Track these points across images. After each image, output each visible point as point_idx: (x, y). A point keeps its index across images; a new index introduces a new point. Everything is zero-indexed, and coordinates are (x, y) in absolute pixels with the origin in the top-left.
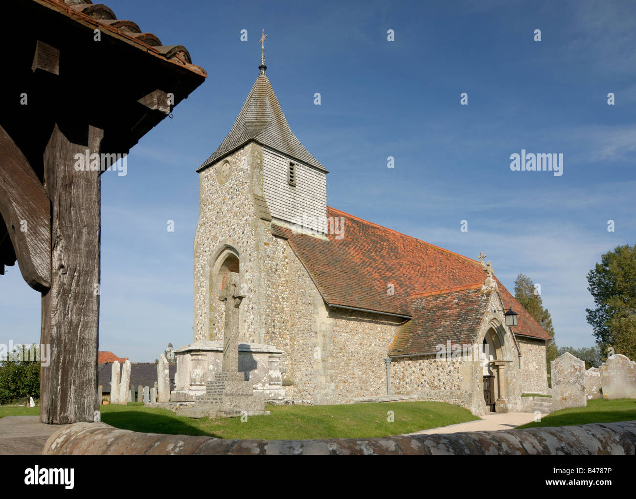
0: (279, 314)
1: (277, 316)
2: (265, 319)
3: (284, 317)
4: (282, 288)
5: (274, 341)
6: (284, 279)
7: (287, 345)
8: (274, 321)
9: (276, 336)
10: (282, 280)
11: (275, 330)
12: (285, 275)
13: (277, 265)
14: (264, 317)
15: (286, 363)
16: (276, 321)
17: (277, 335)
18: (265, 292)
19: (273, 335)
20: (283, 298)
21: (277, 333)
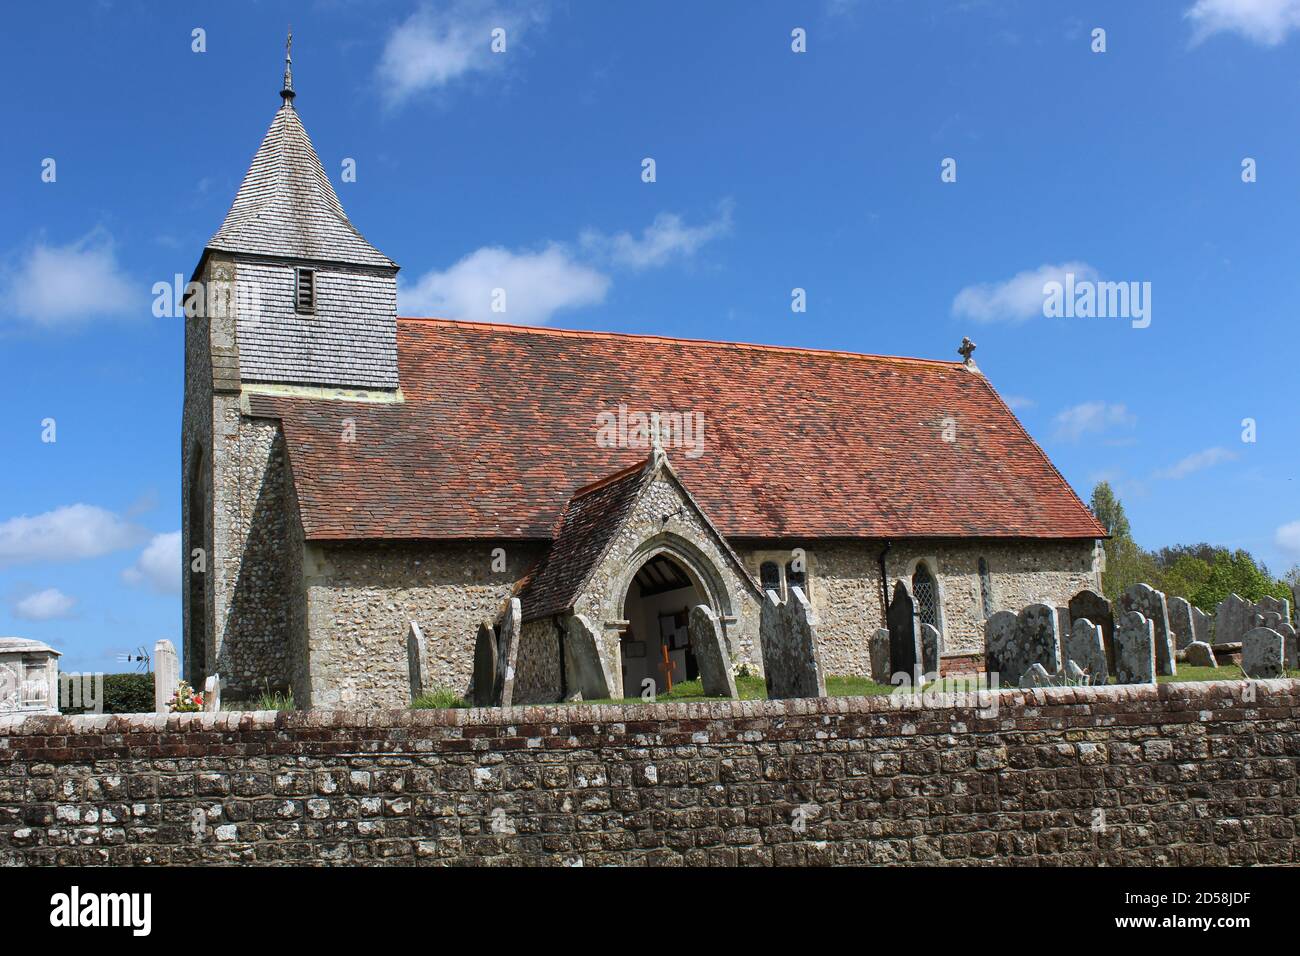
0: (260, 564)
1: (255, 568)
2: (225, 577)
3: (272, 569)
4: (268, 513)
5: (249, 616)
6: (273, 496)
7: (280, 620)
8: (248, 579)
9: (253, 605)
10: (268, 497)
11: (252, 596)
12: (275, 489)
13: (256, 471)
14: (224, 572)
15: (278, 655)
16: (253, 579)
17: (256, 604)
18: (225, 526)
19: (246, 605)
20: (271, 532)
21: (257, 600)
